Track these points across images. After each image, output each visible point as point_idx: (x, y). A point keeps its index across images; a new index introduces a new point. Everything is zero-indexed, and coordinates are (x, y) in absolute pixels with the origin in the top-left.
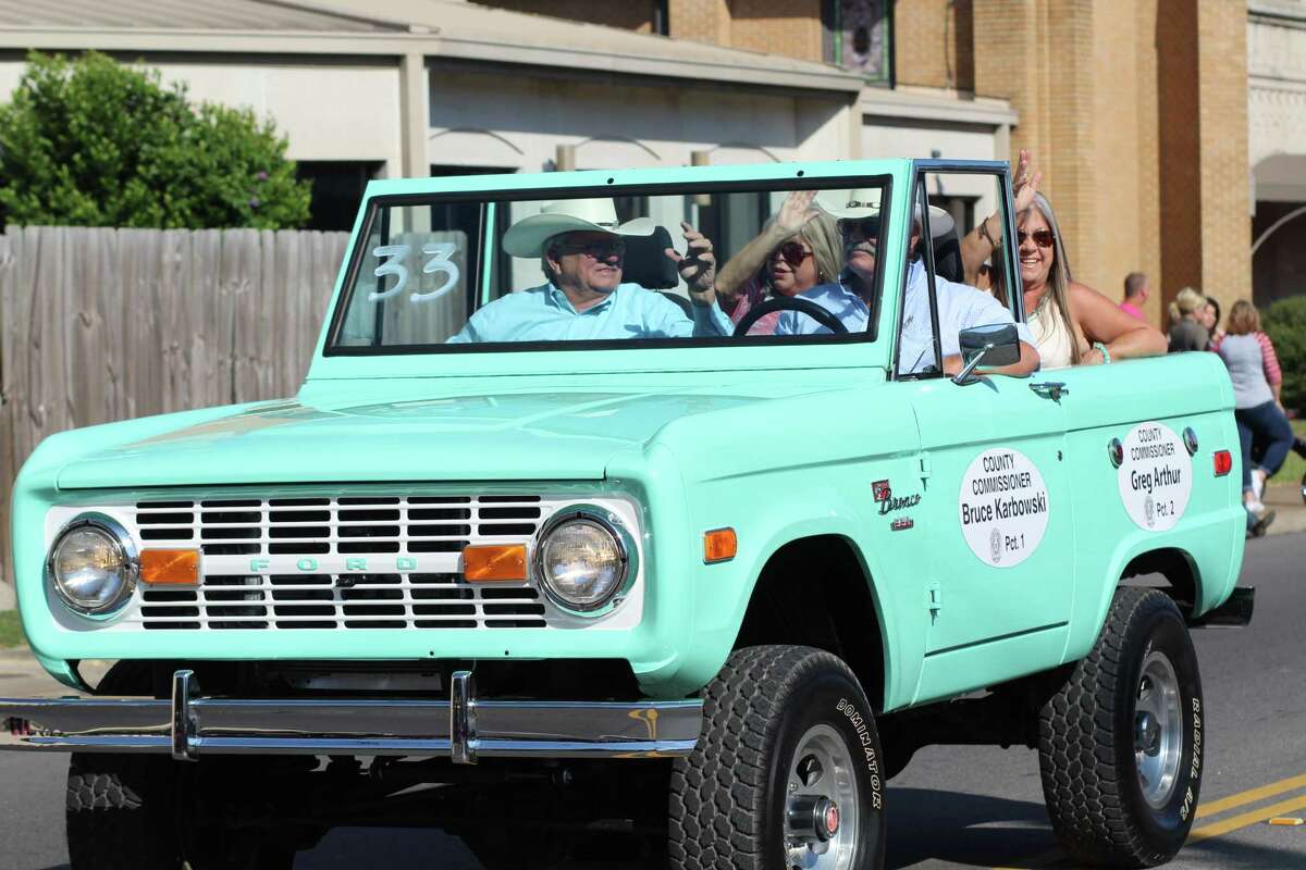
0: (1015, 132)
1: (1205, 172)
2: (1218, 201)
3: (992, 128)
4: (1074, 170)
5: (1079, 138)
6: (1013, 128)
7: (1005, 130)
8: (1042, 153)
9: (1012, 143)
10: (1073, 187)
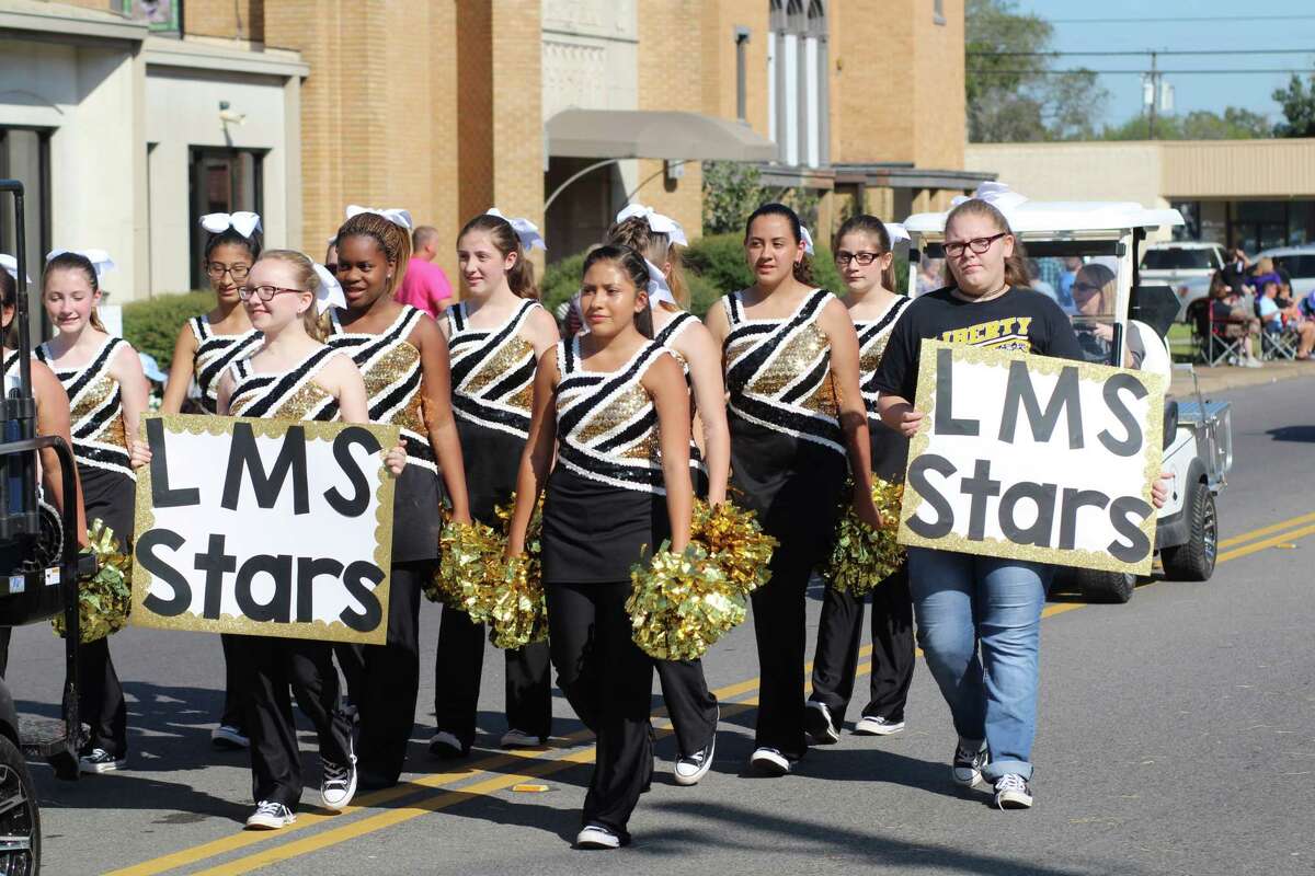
0: (306, 84)
1: (497, 126)
2: (511, 156)
3: (282, 80)
4: (365, 123)
5: (370, 91)
6: (303, 79)
7: (295, 82)
8: (333, 106)
9: (302, 94)
10: (365, 141)
